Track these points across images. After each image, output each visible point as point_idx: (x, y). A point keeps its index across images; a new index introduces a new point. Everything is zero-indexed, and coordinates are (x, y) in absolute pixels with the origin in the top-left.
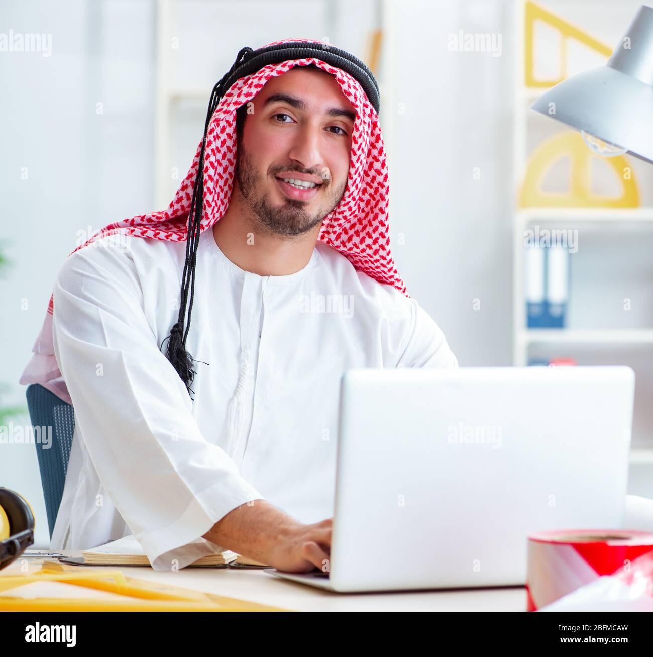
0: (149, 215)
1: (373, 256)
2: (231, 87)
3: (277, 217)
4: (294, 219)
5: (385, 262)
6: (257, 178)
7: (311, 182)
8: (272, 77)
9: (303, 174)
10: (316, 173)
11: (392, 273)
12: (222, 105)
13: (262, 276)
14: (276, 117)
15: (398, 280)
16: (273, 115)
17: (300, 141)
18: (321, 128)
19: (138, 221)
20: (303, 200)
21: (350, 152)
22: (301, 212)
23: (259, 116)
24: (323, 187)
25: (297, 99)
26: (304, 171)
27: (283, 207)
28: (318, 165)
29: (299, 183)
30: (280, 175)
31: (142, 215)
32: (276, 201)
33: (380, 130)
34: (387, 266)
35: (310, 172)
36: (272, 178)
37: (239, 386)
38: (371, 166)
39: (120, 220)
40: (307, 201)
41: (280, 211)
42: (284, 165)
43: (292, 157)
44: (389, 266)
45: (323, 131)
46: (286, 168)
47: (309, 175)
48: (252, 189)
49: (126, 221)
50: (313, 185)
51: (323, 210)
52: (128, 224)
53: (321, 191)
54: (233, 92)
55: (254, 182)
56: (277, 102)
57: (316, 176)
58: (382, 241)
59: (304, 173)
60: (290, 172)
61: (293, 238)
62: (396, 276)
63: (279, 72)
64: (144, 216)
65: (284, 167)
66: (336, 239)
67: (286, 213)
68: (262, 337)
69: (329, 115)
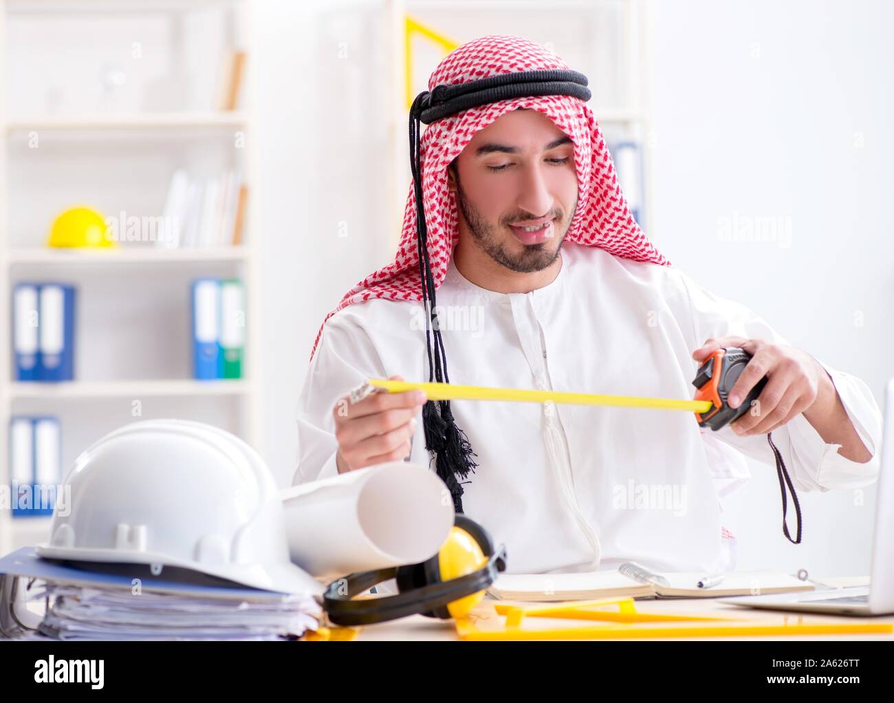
0: (379, 270)
1: (615, 229)
5: (620, 214)
6: (488, 228)
8: (479, 131)
9: (537, 220)
11: (639, 240)
12: (429, 158)
15: (647, 245)
17: (526, 188)
18: (542, 160)
19: (371, 280)
20: (541, 242)
21: (576, 172)
23: (474, 168)
24: (558, 219)
25: (511, 146)
30: (514, 224)
31: (374, 273)
32: (514, 249)
33: (597, 124)
34: (632, 234)
36: (505, 228)
39: (354, 286)
43: (521, 207)
44: (634, 235)
45: (544, 162)
46: (517, 218)
47: (542, 218)
49: (360, 284)
52: (362, 286)
60: (522, 221)
62: (644, 241)
63: (485, 126)
64: (375, 273)
65: (515, 217)
67: (529, 259)
68: (547, 356)
69: (547, 150)
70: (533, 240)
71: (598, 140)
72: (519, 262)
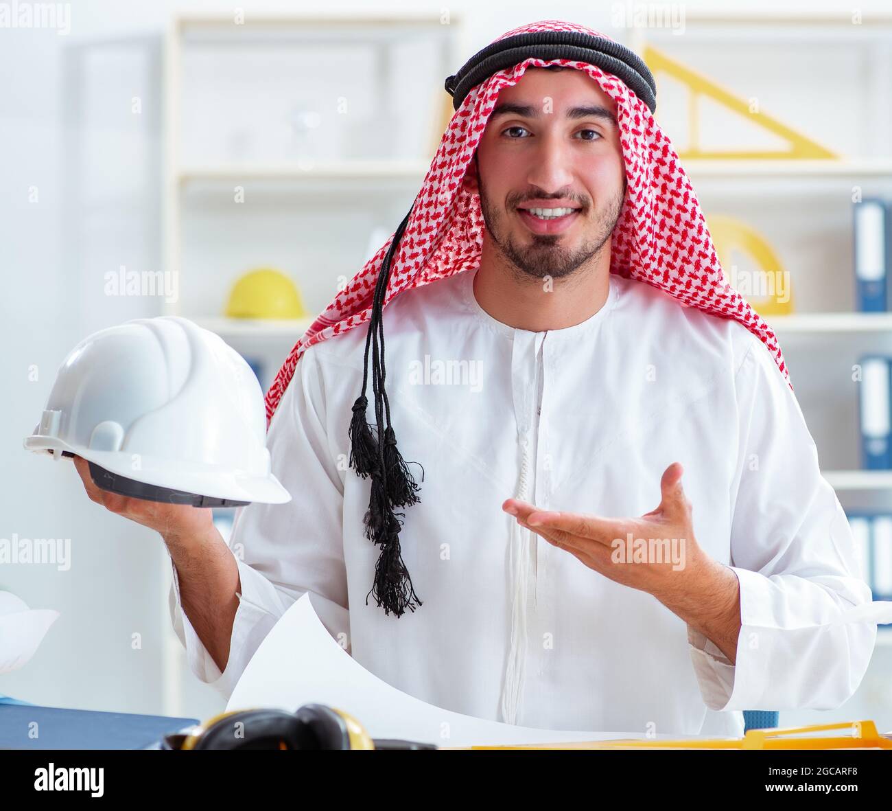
2: (463, 102)
4: (548, 259)
7: (567, 208)
9: (548, 201)
10: (565, 196)
13: (535, 332)
14: (508, 133)
16: (502, 130)
20: (554, 234)
22: (555, 249)
24: (583, 211)
25: (525, 106)
27: (531, 247)
28: (567, 186)
29: (548, 213)
30: (521, 205)
32: (522, 242)
35: (557, 196)
36: (512, 211)
40: (560, 233)
41: (528, 253)
42: (523, 193)
43: (531, 182)
46: (525, 196)
47: (557, 200)
50: (569, 211)
51: (589, 239)
53: (580, 217)
54: (468, 108)
55: (494, 220)
56: (503, 115)
57: (567, 199)
59: (549, 198)
60: (530, 201)
61: (564, 282)
65: (523, 196)
66: (660, 264)
67: (536, 254)
68: (541, 414)
69: (570, 118)
70: (543, 230)
71: (654, 130)
72: (525, 257)
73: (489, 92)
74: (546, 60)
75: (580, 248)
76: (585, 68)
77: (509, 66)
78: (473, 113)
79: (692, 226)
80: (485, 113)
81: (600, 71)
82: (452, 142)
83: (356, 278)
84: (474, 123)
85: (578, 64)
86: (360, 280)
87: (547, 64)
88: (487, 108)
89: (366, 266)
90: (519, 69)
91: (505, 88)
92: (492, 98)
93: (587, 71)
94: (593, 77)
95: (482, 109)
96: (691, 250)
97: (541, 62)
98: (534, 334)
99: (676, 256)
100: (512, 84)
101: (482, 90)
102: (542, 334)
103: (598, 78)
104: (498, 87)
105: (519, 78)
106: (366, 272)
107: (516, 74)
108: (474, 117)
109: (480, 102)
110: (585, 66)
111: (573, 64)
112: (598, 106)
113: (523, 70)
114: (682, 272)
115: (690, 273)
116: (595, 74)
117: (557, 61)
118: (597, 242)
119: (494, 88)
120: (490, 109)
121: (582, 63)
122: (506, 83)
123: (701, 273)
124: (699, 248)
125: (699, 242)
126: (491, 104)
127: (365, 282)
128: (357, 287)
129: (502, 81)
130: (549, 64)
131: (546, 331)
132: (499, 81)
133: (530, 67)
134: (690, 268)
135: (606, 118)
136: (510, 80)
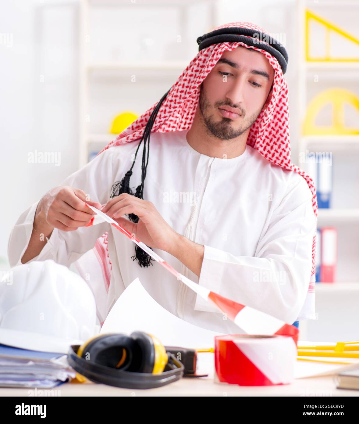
3: (216, 128)
4: (225, 130)
9: (231, 107)
10: (238, 107)
13: (210, 157)
17: (232, 89)
20: (231, 119)
22: (229, 126)
24: (242, 116)
26: (232, 105)
27: (219, 123)
28: (240, 102)
30: (221, 107)
32: (217, 119)
36: (216, 108)
37: (192, 217)
38: (280, 100)
41: (218, 125)
42: (224, 101)
43: (227, 97)
48: (205, 110)
54: (208, 53)
55: (207, 106)
56: (223, 63)
58: (283, 146)
65: (223, 102)
67: (221, 126)
69: (251, 73)
72: (216, 126)
73: (220, 50)
74: (249, 45)
75: (238, 130)
76: (265, 53)
77: (232, 41)
78: (211, 58)
79: (281, 129)
80: (216, 59)
81: (270, 55)
82: (198, 66)
83: (141, 117)
84: (211, 63)
85: (262, 51)
86: (144, 118)
87: (248, 47)
88: (217, 57)
89: (146, 112)
90: (235, 45)
91: (226, 51)
92: (220, 53)
93: (265, 54)
94: (267, 58)
95: (215, 57)
96: (278, 139)
97: (246, 45)
98: (209, 158)
99: (271, 140)
100: (230, 50)
101: (216, 47)
102: (213, 158)
103: (269, 58)
104: (224, 49)
105: (234, 48)
106: (146, 115)
107: (233, 46)
108: (211, 60)
109: (214, 54)
110: (264, 52)
111: (260, 50)
112: (264, 72)
113: (237, 46)
114: (272, 148)
115: (275, 149)
116: (268, 56)
117: (253, 47)
118: (245, 128)
119: (222, 49)
120: (219, 58)
121: (263, 50)
122: (228, 49)
123: (280, 151)
124: (282, 139)
125: (282, 136)
126: (220, 56)
127: (146, 119)
128: (142, 121)
129: (226, 47)
130: (249, 47)
131: (214, 157)
132: (225, 46)
133: (240, 46)
134: (276, 147)
135: (266, 77)
136: (230, 48)
